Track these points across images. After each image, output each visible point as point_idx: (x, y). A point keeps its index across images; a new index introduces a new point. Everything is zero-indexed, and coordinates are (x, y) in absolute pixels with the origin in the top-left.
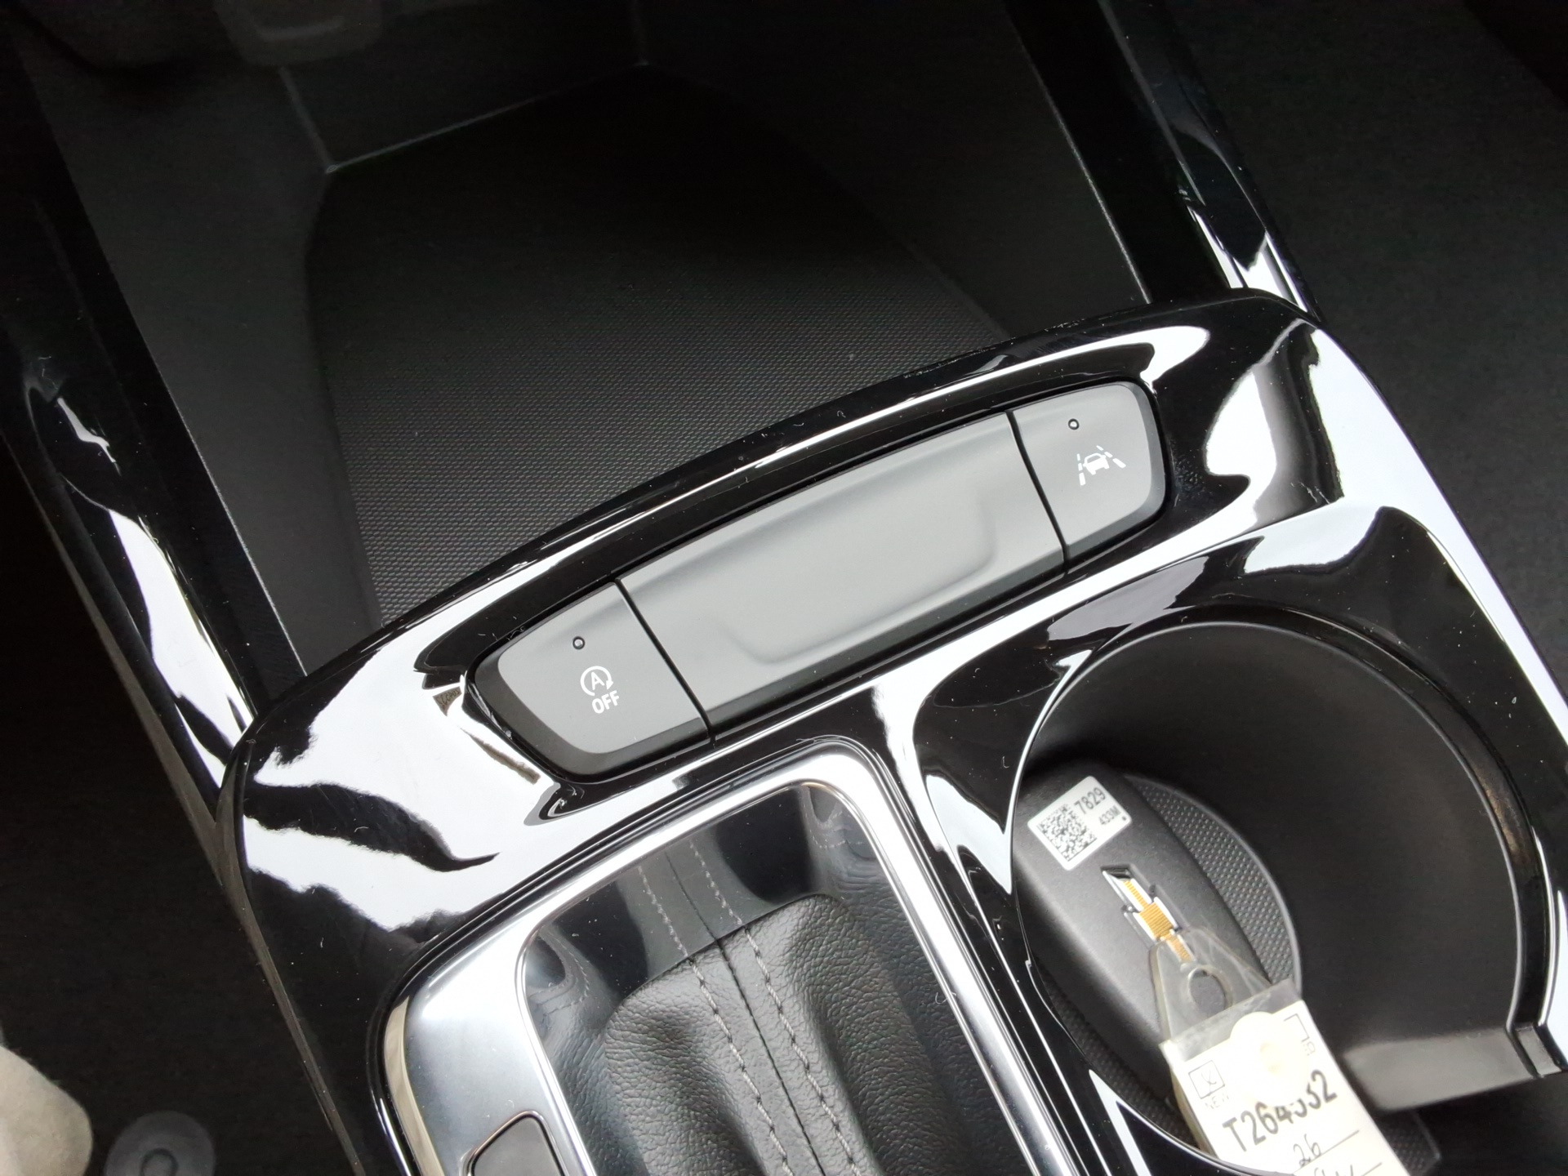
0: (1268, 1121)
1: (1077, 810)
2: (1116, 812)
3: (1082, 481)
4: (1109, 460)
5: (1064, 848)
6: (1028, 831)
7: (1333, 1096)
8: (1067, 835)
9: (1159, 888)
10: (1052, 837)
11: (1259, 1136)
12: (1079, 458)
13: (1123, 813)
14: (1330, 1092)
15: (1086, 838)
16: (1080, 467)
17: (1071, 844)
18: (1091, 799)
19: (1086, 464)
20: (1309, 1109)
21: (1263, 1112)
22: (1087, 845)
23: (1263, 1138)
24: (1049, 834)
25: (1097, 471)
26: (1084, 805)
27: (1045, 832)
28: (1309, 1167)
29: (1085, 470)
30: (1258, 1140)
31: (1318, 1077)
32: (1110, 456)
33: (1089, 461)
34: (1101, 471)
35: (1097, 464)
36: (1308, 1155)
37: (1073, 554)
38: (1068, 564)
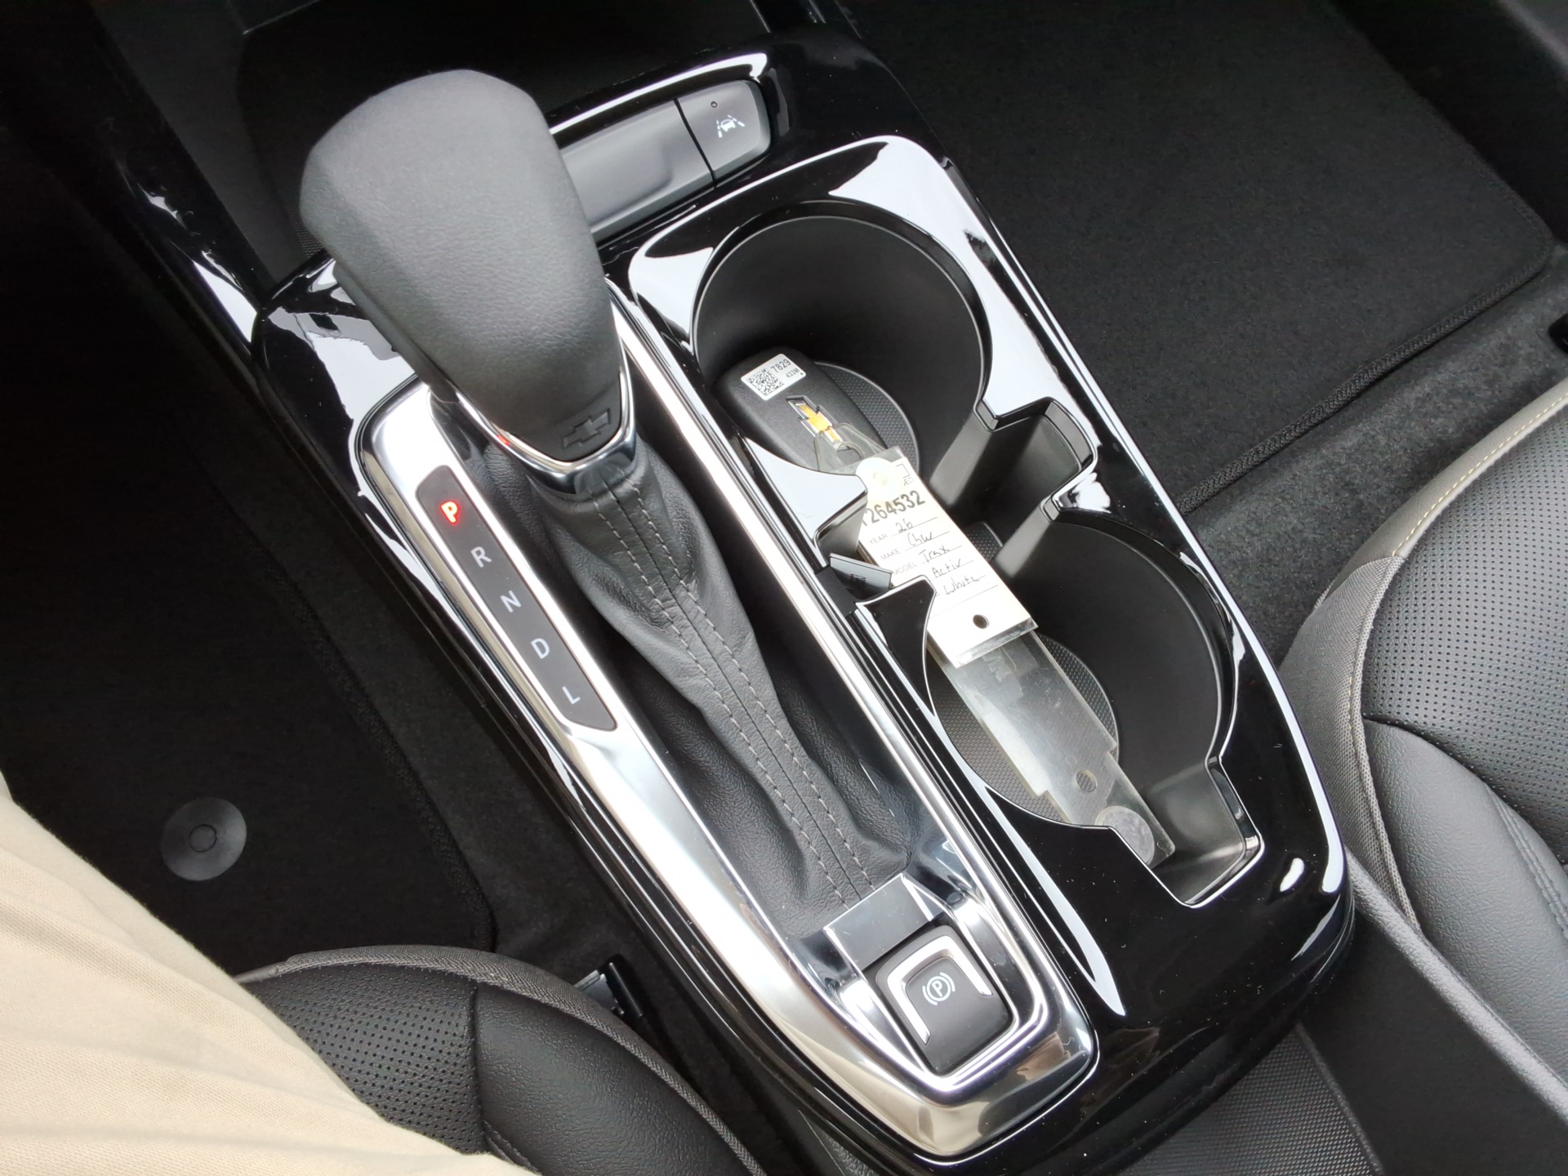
0: (882, 513)
1: (772, 371)
2: (797, 371)
3: (720, 135)
4: (736, 123)
5: (763, 389)
6: (741, 383)
7: (923, 502)
8: (765, 383)
9: (821, 407)
10: (756, 384)
11: (875, 519)
12: (718, 122)
13: (801, 371)
14: (921, 501)
15: (777, 384)
16: (719, 128)
17: (768, 388)
18: (782, 365)
19: (722, 126)
20: (907, 508)
21: (878, 509)
22: (777, 387)
23: (878, 520)
24: (754, 383)
25: (729, 130)
26: (776, 368)
27: (751, 382)
28: (904, 533)
29: (722, 130)
30: (874, 521)
31: (914, 494)
32: (735, 120)
33: (724, 124)
34: (731, 130)
35: (728, 125)
36: (904, 527)
37: (718, 176)
38: (715, 182)
